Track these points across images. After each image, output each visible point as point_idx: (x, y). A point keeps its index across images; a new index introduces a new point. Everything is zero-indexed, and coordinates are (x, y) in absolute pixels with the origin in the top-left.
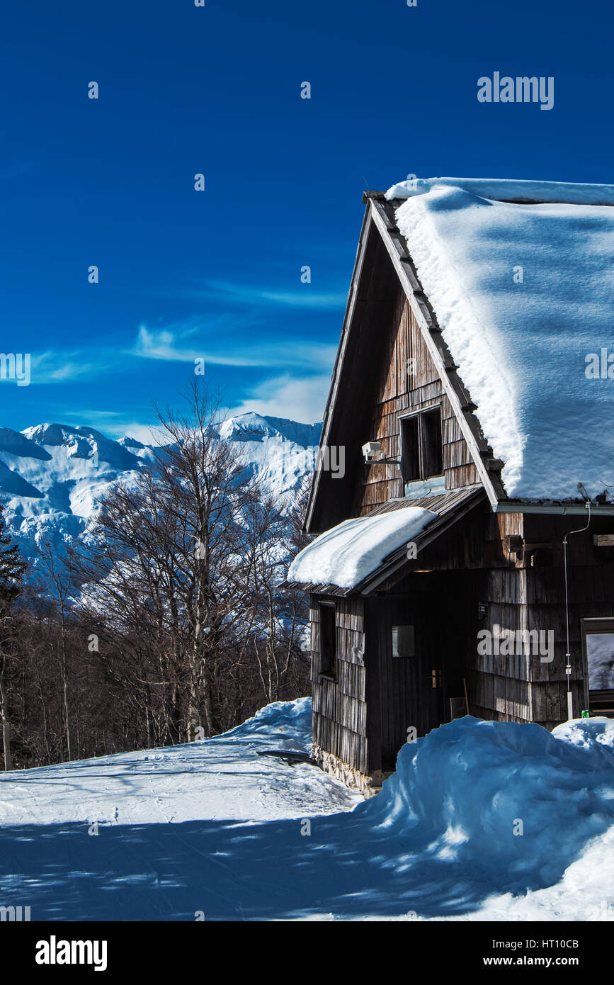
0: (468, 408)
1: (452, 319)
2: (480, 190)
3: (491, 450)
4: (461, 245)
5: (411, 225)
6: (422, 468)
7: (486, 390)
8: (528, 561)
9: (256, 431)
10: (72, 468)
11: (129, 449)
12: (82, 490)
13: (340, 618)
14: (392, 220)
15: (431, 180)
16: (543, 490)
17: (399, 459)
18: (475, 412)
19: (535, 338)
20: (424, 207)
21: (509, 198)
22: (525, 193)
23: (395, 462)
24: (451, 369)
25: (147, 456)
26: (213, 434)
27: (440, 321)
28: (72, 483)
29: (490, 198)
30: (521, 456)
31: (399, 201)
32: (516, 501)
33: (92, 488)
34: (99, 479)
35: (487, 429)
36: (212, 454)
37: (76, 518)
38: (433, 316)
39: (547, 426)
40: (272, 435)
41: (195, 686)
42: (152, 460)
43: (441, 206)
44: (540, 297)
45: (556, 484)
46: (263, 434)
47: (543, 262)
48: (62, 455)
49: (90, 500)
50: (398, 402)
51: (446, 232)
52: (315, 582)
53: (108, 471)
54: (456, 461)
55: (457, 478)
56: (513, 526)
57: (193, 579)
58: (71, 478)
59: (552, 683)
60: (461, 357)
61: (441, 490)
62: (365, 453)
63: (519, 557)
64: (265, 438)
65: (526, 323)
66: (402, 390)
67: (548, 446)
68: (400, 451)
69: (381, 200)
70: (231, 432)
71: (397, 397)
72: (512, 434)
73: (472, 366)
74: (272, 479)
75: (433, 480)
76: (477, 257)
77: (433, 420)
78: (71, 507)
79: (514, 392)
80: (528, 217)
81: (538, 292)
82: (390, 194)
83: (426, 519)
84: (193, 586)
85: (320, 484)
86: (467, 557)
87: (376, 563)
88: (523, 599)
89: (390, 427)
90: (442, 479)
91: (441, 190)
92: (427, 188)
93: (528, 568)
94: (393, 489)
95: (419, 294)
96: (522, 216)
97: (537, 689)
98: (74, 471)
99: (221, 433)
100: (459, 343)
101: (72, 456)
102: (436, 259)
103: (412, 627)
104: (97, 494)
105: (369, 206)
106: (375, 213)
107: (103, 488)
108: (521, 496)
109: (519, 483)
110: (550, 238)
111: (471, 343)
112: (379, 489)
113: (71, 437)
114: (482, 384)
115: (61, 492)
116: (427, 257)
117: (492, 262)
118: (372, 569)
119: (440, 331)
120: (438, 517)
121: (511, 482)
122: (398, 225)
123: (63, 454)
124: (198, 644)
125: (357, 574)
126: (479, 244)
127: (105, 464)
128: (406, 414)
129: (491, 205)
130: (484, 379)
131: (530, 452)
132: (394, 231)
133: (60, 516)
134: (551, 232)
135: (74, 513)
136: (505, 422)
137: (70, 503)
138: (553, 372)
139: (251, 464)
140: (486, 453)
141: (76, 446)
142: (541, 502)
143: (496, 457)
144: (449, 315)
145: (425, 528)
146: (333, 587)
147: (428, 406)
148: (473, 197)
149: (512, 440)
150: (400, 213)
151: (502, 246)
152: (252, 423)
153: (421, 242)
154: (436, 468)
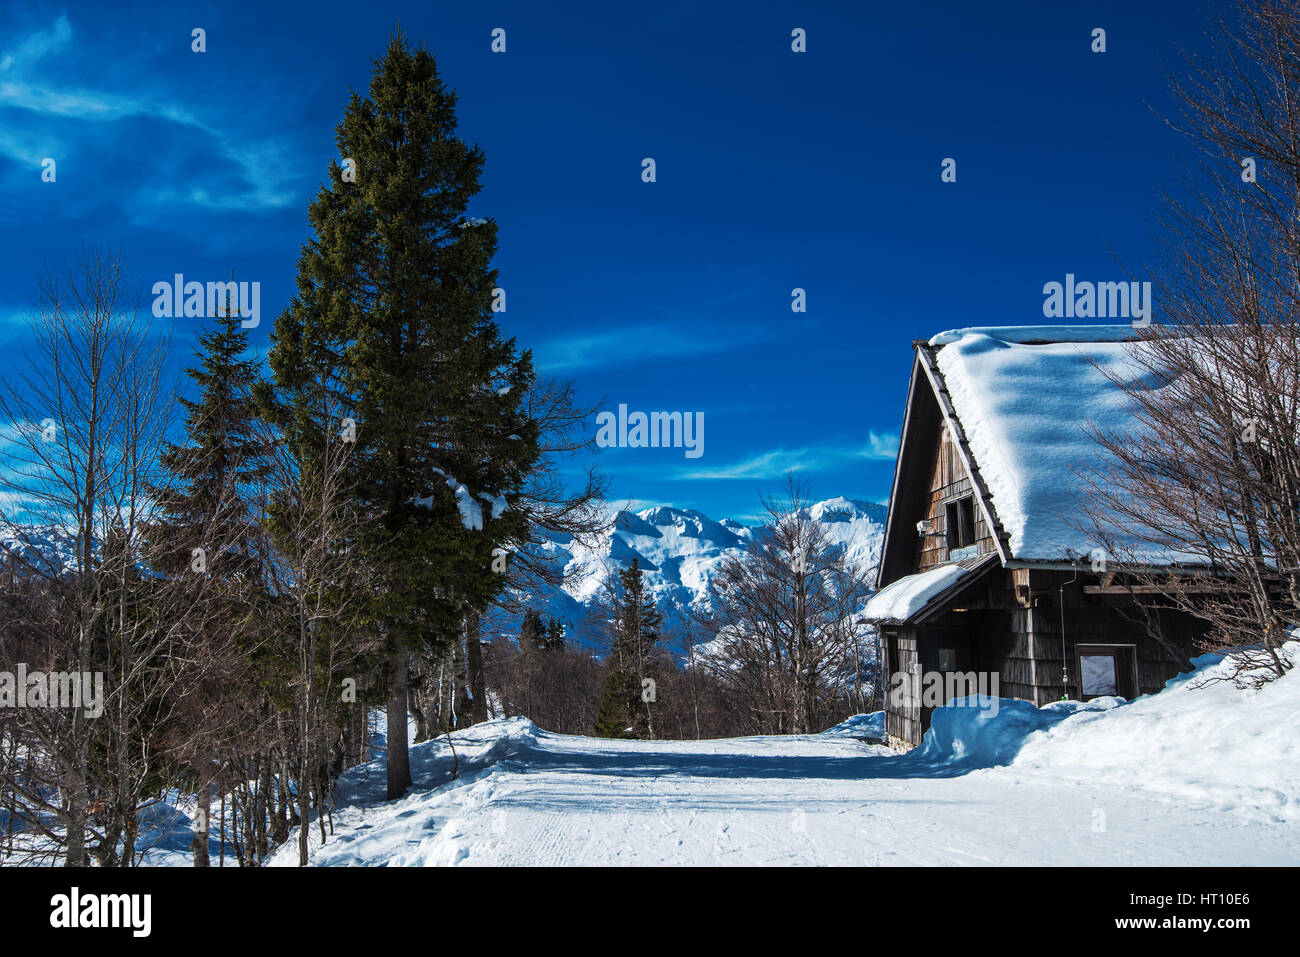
0: (987, 496)
1: (977, 433)
2: (1001, 335)
3: (1002, 525)
4: (984, 380)
5: (946, 365)
6: (961, 540)
7: (999, 484)
8: (1033, 603)
9: (844, 513)
10: (681, 545)
11: (729, 529)
12: (691, 564)
13: (902, 644)
14: (934, 362)
15: (964, 330)
16: (1039, 553)
17: (945, 533)
18: (991, 500)
19: (1037, 447)
20: (957, 353)
21: (1026, 341)
22: (1040, 336)
23: (943, 536)
24: (975, 469)
25: (746, 536)
26: (804, 516)
27: (967, 435)
28: (681, 559)
29: (1010, 341)
30: (1022, 530)
31: (939, 347)
32: (1019, 560)
33: (699, 563)
34: (704, 555)
35: (1000, 511)
36: (805, 532)
37: (685, 589)
38: (963, 432)
39: (1044, 509)
40: (859, 516)
41: (798, 711)
42: (750, 539)
43: (971, 350)
44: (1042, 417)
45: (1049, 549)
46: (850, 515)
47: (1047, 391)
48: (673, 535)
49: (697, 574)
50: (943, 491)
51: (973, 371)
52: (882, 617)
53: (712, 549)
54: (984, 534)
55: (985, 547)
56: (1022, 579)
57: (793, 630)
58: (680, 554)
59: (1052, 688)
60: (982, 460)
61: (974, 555)
62: (919, 529)
63: (1027, 600)
64: (852, 520)
65: (1030, 437)
66: (946, 483)
67: (1043, 523)
68: (945, 528)
69: (926, 346)
70: (821, 515)
71: (942, 488)
72: (1016, 514)
73: (990, 468)
74: (861, 557)
75: (969, 548)
76: (996, 388)
77: (968, 504)
78: (681, 579)
79: (1018, 486)
80: (1038, 356)
81: (1042, 414)
82: (932, 342)
83: (958, 574)
84: (793, 637)
85: (887, 551)
86: (991, 601)
87: (923, 603)
88: (1030, 629)
89: (938, 509)
90: (975, 547)
91: (971, 337)
92: (960, 336)
93: (1033, 607)
94: (942, 555)
95: (953, 416)
96: (1033, 355)
97: (1042, 691)
98: (683, 548)
99: (812, 515)
100: (981, 451)
101: (681, 535)
102: (965, 391)
103: (954, 650)
104: (703, 568)
105: (917, 350)
106: (921, 356)
107: (709, 563)
108: (1023, 557)
109: (1021, 548)
110: (1054, 371)
111: (989, 451)
112: (932, 555)
113: (679, 518)
114: (996, 480)
115: (672, 567)
116: (959, 389)
117: (1006, 392)
118: (919, 608)
119: (968, 442)
120: (968, 573)
121: (1015, 547)
122: (938, 365)
123: (673, 533)
124: (799, 679)
125: (910, 610)
126: (997, 379)
127: (709, 543)
128: (949, 500)
129: (1009, 347)
130: (997, 477)
131: (1030, 528)
132: (935, 370)
133: (672, 587)
134: (1055, 366)
135: (684, 584)
136: (1012, 506)
137: (680, 576)
138: (1049, 472)
139: (841, 543)
140: (999, 528)
141: (684, 526)
142: (1038, 561)
143: (1006, 530)
144: (974, 431)
145: (958, 580)
146: (893, 619)
147: (964, 495)
148: (997, 342)
149: (1017, 519)
150: (940, 356)
151: (1016, 379)
152: (841, 506)
153: (955, 378)
154: (971, 540)
